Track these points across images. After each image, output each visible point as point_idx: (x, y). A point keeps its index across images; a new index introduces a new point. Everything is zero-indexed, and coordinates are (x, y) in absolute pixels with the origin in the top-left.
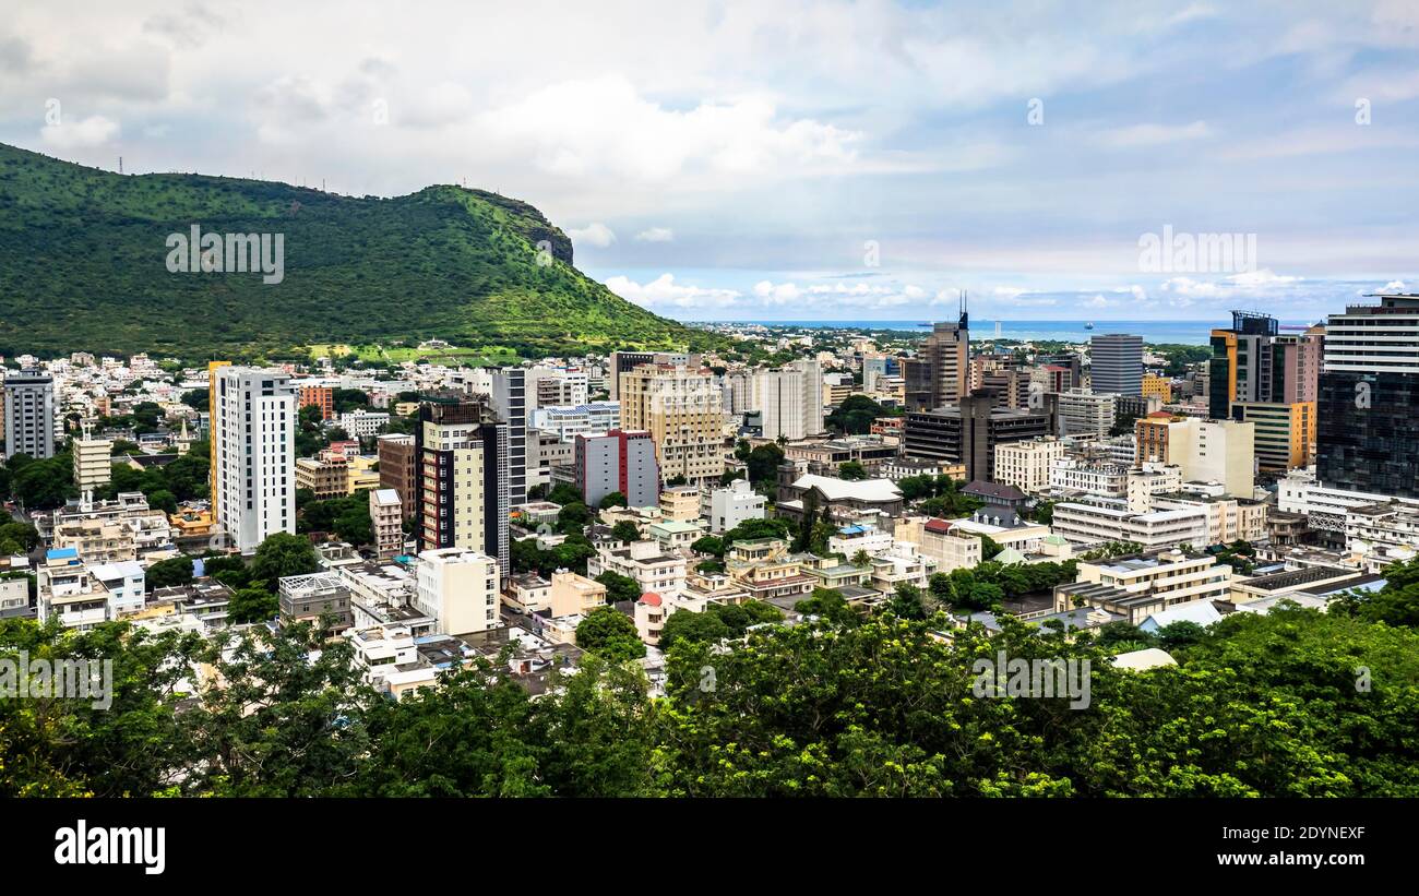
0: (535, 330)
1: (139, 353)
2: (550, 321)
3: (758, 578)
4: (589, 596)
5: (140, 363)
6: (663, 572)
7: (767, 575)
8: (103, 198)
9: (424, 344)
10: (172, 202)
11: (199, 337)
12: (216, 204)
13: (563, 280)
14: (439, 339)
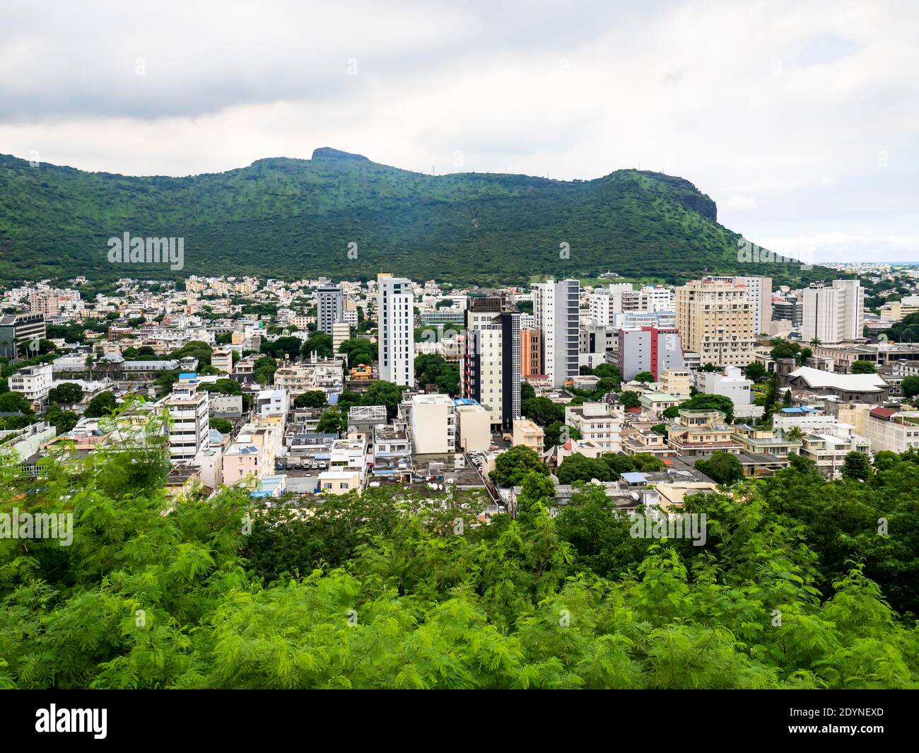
0: (681, 266)
1: (430, 280)
2: (693, 260)
3: (690, 439)
4: (530, 437)
5: (430, 285)
6: (600, 426)
7: (699, 438)
8: (423, 190)
9: (602, 275)
10: (459, 190)
11: (466, 271)
12: (483, 190)
13: (706, 231)
14: (613, 272)
